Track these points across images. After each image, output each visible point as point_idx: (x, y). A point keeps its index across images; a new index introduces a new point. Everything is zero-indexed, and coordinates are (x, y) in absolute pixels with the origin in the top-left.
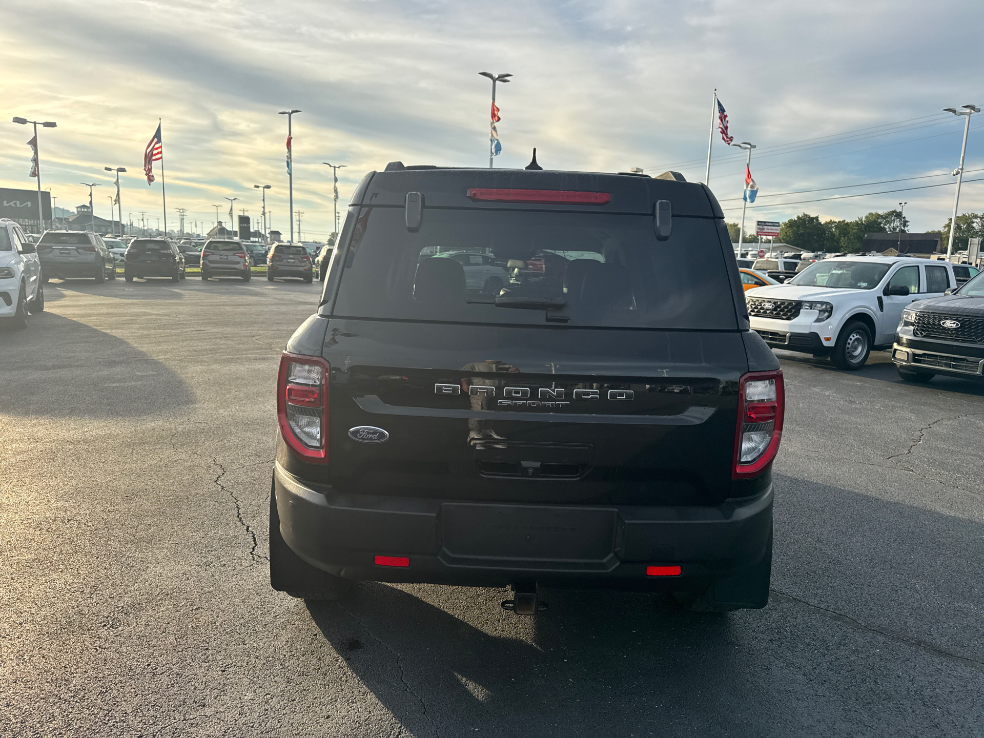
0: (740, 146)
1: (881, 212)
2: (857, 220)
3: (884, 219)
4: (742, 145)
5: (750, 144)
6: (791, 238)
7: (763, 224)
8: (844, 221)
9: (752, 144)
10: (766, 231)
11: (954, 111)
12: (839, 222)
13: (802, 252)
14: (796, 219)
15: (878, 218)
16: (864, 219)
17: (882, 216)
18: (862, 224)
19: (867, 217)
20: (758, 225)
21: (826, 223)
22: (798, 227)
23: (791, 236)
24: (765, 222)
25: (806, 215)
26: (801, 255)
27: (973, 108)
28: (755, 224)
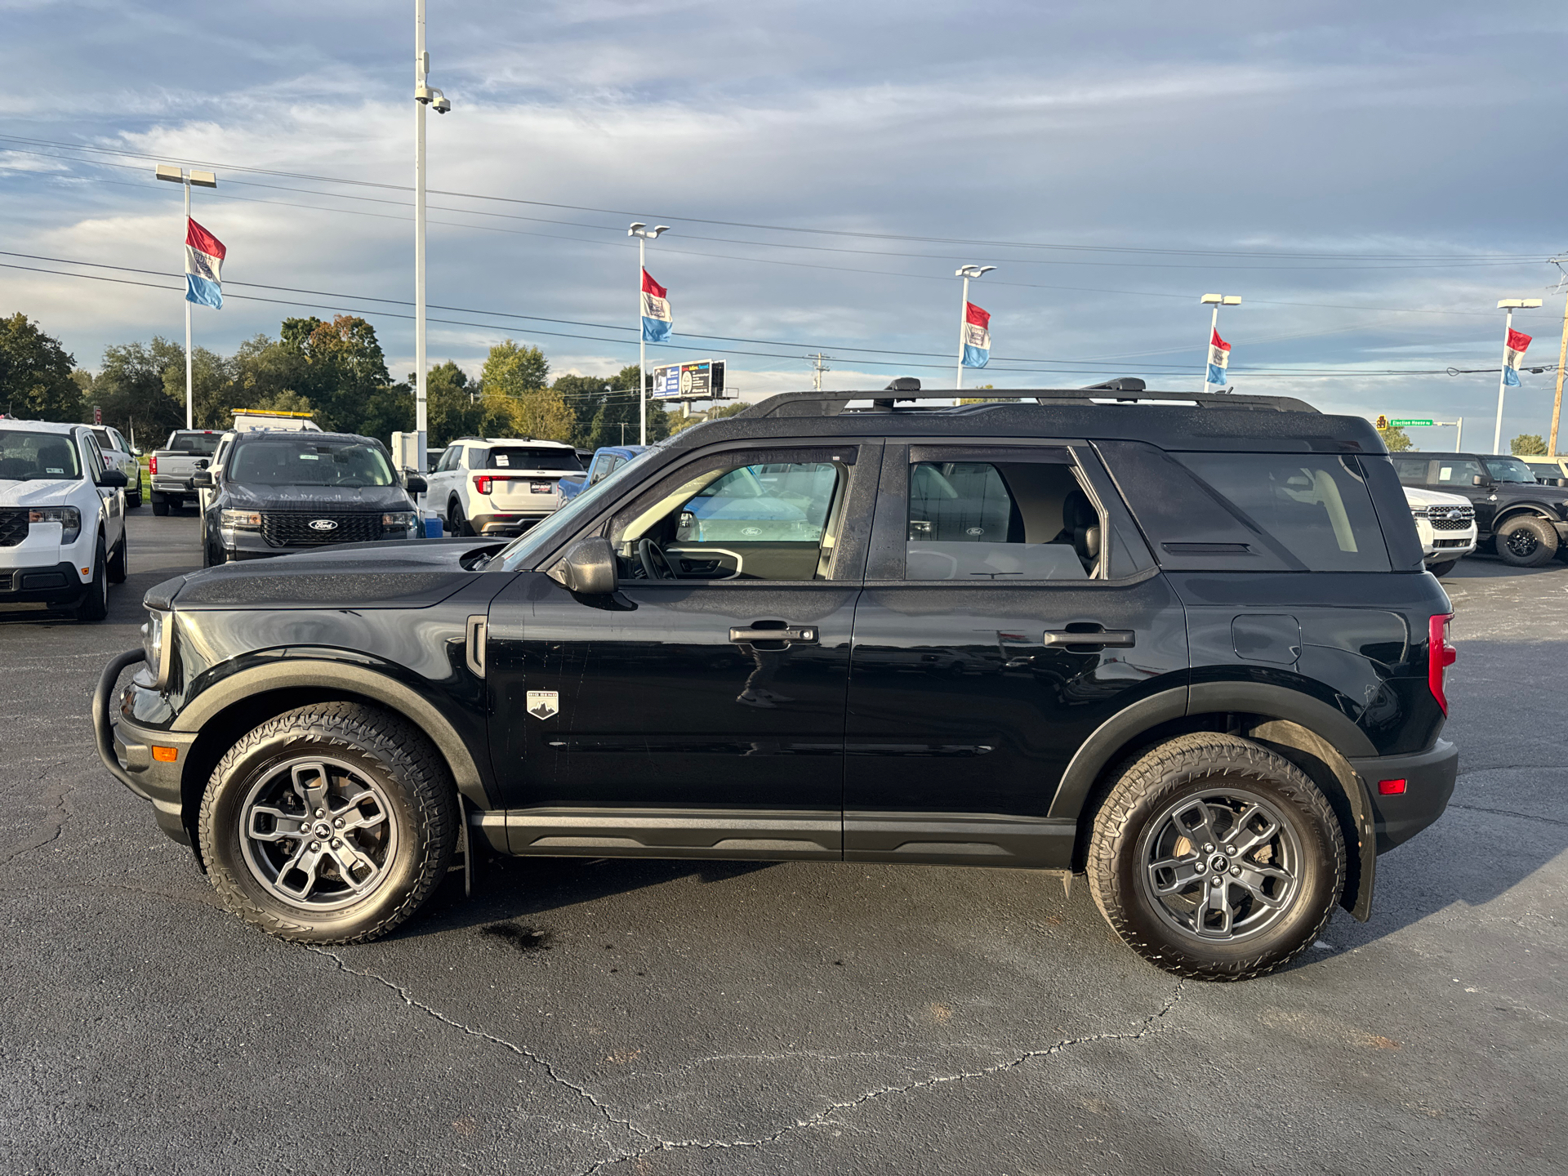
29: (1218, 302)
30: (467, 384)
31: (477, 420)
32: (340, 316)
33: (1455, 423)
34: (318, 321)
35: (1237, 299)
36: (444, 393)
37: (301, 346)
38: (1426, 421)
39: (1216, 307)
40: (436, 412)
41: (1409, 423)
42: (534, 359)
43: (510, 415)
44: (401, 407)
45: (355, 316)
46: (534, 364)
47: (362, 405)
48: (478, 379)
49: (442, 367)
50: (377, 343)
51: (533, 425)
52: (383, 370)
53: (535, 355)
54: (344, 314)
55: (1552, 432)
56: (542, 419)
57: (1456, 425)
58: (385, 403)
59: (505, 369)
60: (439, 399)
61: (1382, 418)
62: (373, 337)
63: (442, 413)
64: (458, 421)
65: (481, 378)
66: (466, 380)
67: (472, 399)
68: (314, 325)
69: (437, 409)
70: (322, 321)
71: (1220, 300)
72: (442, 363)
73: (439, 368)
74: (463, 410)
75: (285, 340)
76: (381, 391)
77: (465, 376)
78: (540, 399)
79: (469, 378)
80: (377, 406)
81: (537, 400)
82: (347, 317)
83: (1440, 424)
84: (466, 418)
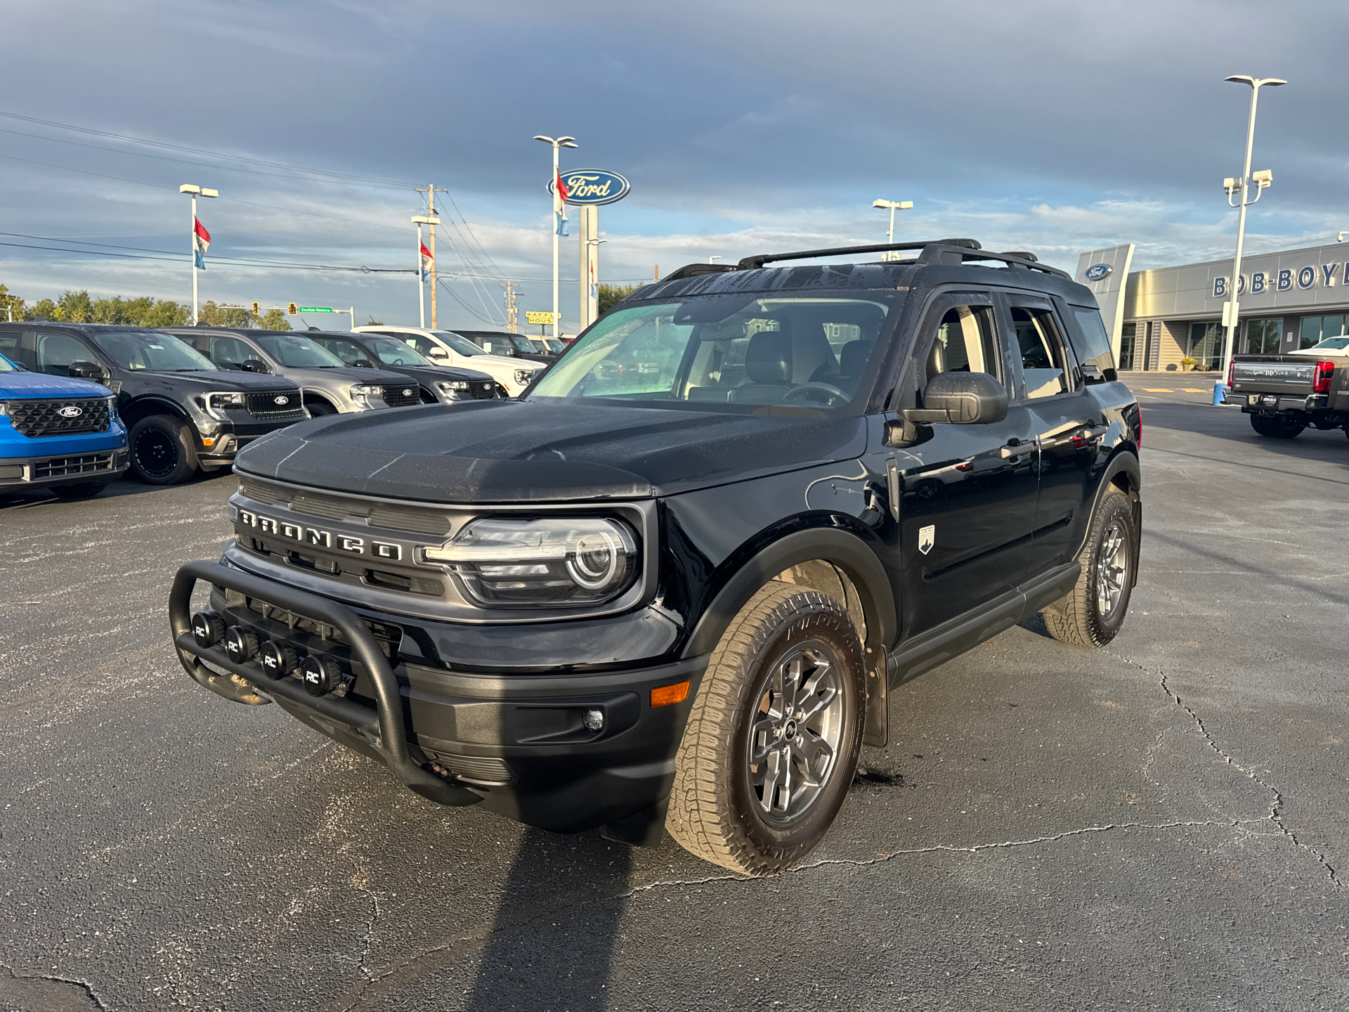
29: (197, 193)
33: (348, 311)
35: (214, 193)
38: (327, 309)
39: (194, 198)
41: (314, 310)
55: (433, 319)
57: (349, 313)
61: (292, 305)
71: (199, 191)
83: (337, 311)
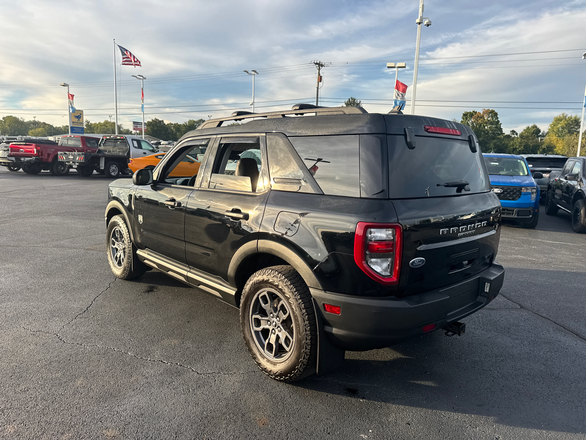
0: (136, 77)
1: (195, 120)
2: (184, 123)
3: (197, 123)
4: (138, 77)
5: (142, 77)
6: (150, 132)
7: (136, 123)
8: (177, 123)
9: (144, 77)
10: (139, 128)
11: (248, 72)
12: (175, 124)
13: (161, 141)
14: (151, 121)
15: (194, 123)
16: (187, 123)
17: (196, 122)
18: (187, 126)
19: (189, 122)
20: (134, 124)
21: (168, 124)
22: (153, 126)
23: (150, 131)
24: (138, 122)
25: (157, 119)
26: (161, 142)
27: (255, 71)
28: (132, 123)
30: (541, 134)
31: (537, 148)
32: (485, 109)
34: (476, 112)
36: (524, 137)
37: (469, 122)
40: (519, 146)
42: (575, 121)
43: (554, 146)
44: (504, 144)
45: (490, 109)
46: (575, 123)
47: (489, 144)
48: (546, 131)
49: (530, 127)
50: (498, 119)
51: (568, 150)
52: (501, 130)
53: (575, 119)
54: (486, 109)
56: (573, 147)
58: (498, 143)
59: (560, 125)
60: (521, 140)
62: (497, 117)
63: (522, 146)
64: (529, 149)
65: (548, 131)
66: (540, 132)
67: (539, 140)
68: (474, 114)
69: (520, 145)
70: (478, 112)
72: (531, 125)
73: (529, 127)
74: (532, 145)
75: (463, 120)
76: (498, 138)
77: (540, 130)
78: (573, 138)
79: (542, 131)
80: (495, 144)
81: (571, 139)
82: (487, 110)
84: (532, 148)
